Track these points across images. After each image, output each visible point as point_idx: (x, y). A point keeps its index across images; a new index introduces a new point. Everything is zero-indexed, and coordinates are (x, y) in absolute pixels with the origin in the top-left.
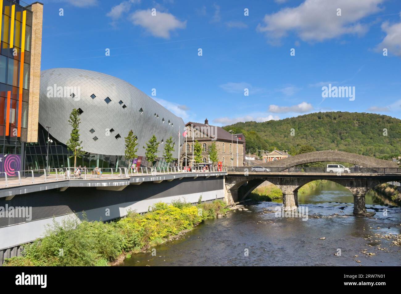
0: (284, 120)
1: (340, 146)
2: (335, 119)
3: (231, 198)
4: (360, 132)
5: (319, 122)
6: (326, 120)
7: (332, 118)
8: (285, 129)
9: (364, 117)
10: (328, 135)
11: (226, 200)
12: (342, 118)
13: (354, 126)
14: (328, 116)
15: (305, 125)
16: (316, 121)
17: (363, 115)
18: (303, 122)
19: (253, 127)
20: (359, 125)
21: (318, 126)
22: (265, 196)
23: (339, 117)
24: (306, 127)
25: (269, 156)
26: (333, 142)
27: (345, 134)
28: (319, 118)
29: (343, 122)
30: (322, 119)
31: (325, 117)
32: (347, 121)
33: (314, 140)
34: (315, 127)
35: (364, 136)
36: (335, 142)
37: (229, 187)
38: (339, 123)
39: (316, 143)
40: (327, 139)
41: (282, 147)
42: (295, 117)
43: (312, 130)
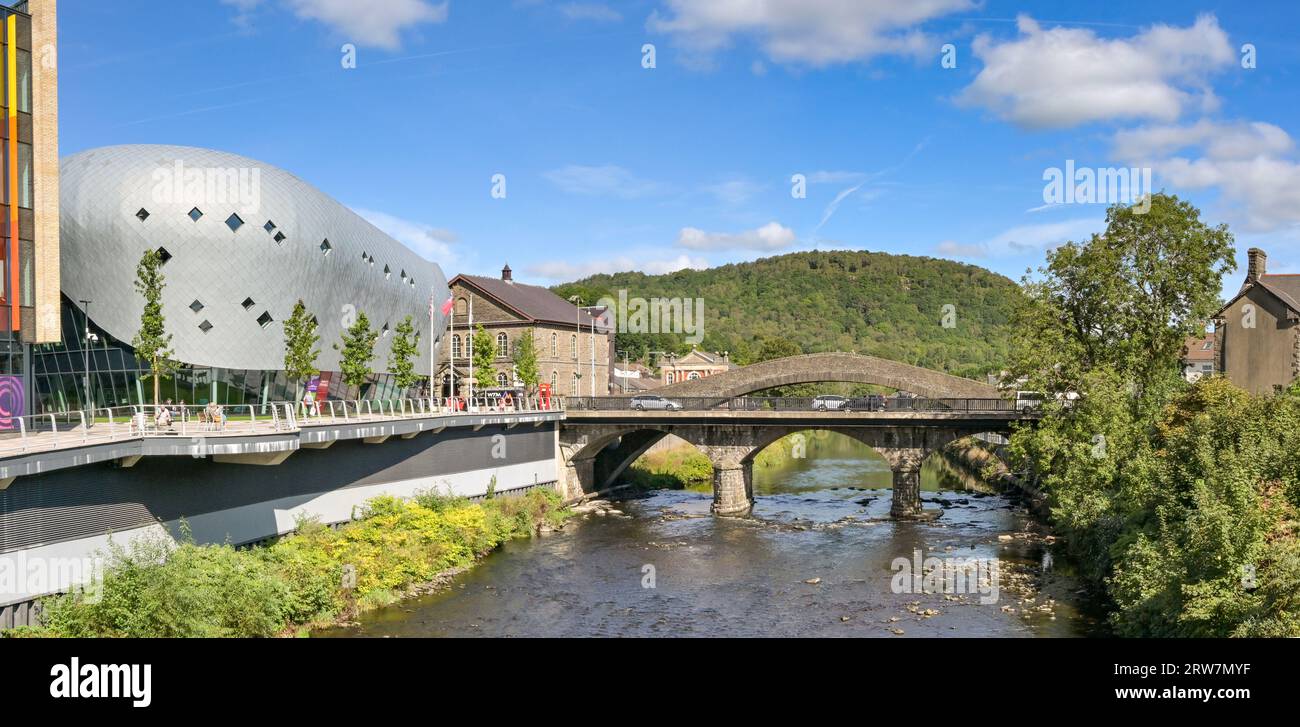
0: (719, 270)
1: (864, 343)
2: (853, 269)
3: (576, 483)
4: (913, 307)
5: (812, 276)
6: (831, 271)
7: (847, 268)
8: (723, 296)
9: (924, 268)
10: (834, 313)
11: (563, 487)
12: (870, 268)
13: (900, 290)
14: (836, 262)
15: (776, 283)
16: (805, 273)
17: (923, 262)
18: (770, 276)
19: (636, 287)
20: (912, 289)
21: (808, 286)
22: (667, 475)
23: (865, 264)
24: (777, 291)
25: (678, 368)
26: (847, 330)
27: (877, 310)
28: (813, 266)
29: (874, 280)
30: (819, 270)
31: (826, 262)
32: (883, 276)
33: (798, 324)
34: (801, 290)
35: (923, 316)
36: (853, 330)
37: (569, 453)
38: (862, 283)
39: (804, 332)
40: (832, 323)
41: (715, 341)
42: (749, 262)
43: (794, 298)
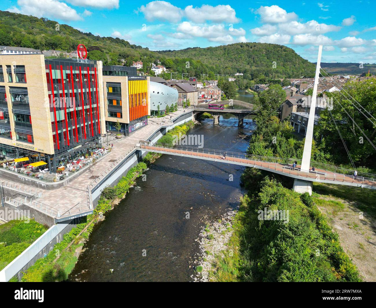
0: (218, 47)
1: (252, 68)
2: (251, 48)
4: (266, 58)
5: (241, 50)
6: (246, 48)
7: (250, 47)
8: (219, 54)
9: (270, 47)
10: (246, 59)
11: (193, 120)
12: (256, 47)
13: (263, 53)
14: (247, 45)
15: (232, 51)
16: (239, 49)
17: (270, 45)
18: (231, 49)
19: (198, 51)
20: (266, 53)
21: (240, 52)
23: (254, 46)
24: (232, 53)
26: (249, 64)
27: (257, 59)
28: (241, 47)
29: (256, 50)
30: (243, 48)
31: (245, 46)
32: (259, 49)
33: (237, 62)
34: (238, 53)
35: (268, 60)
36: (250, 64)
37: (194, 115)
38: (253, 51)
39: (238, 65)
40: (245, 62)
41: (217, 69)
42: (226, 45)
43: (236, 55)
